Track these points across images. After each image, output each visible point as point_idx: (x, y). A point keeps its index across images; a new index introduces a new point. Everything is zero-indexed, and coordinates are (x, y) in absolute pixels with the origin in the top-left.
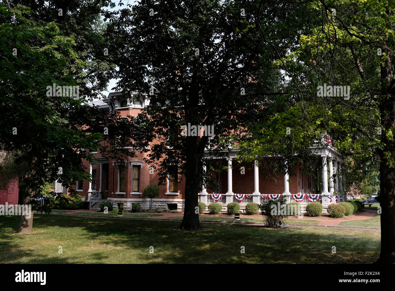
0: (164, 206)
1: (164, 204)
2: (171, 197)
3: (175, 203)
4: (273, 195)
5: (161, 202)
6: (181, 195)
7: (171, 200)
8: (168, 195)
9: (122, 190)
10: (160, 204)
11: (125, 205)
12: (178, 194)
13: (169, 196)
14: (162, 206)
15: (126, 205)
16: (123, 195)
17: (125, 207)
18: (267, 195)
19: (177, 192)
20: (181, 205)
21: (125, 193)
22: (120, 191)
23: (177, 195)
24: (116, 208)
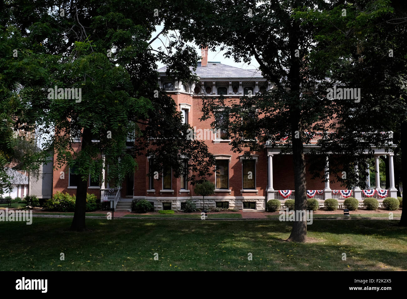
0: (212, 204)
1: (213, 202)
2: (221, 194)
3: (226, 200)
4: (344, 191)
5: (208, 199)
6: (233, 192)
7: (220, 197)
8: (216, 192)
9: (166, 187)
10: (208, 203)
11: (173, 205)
12: (230, 190)
13: (218, 193)
14: (209, 204)
15: (175, 205)
16: (171, 193)
17: (173, 206)
18: (338, 191)
19: (228, 189)
20: (234, 202)
21: (173, 191)
22: (164, 189)
23: (229, 192)
24: (161, 208)
